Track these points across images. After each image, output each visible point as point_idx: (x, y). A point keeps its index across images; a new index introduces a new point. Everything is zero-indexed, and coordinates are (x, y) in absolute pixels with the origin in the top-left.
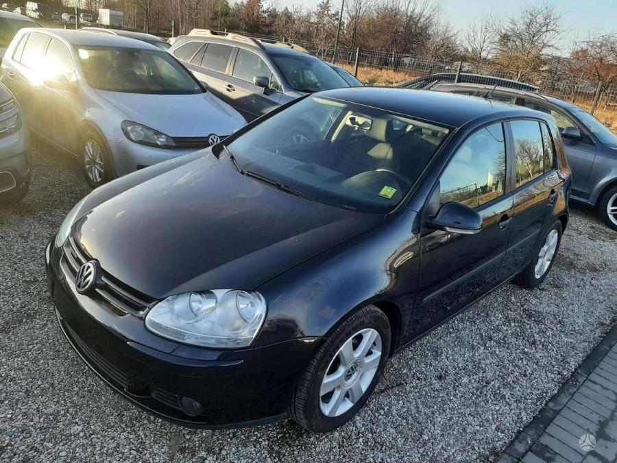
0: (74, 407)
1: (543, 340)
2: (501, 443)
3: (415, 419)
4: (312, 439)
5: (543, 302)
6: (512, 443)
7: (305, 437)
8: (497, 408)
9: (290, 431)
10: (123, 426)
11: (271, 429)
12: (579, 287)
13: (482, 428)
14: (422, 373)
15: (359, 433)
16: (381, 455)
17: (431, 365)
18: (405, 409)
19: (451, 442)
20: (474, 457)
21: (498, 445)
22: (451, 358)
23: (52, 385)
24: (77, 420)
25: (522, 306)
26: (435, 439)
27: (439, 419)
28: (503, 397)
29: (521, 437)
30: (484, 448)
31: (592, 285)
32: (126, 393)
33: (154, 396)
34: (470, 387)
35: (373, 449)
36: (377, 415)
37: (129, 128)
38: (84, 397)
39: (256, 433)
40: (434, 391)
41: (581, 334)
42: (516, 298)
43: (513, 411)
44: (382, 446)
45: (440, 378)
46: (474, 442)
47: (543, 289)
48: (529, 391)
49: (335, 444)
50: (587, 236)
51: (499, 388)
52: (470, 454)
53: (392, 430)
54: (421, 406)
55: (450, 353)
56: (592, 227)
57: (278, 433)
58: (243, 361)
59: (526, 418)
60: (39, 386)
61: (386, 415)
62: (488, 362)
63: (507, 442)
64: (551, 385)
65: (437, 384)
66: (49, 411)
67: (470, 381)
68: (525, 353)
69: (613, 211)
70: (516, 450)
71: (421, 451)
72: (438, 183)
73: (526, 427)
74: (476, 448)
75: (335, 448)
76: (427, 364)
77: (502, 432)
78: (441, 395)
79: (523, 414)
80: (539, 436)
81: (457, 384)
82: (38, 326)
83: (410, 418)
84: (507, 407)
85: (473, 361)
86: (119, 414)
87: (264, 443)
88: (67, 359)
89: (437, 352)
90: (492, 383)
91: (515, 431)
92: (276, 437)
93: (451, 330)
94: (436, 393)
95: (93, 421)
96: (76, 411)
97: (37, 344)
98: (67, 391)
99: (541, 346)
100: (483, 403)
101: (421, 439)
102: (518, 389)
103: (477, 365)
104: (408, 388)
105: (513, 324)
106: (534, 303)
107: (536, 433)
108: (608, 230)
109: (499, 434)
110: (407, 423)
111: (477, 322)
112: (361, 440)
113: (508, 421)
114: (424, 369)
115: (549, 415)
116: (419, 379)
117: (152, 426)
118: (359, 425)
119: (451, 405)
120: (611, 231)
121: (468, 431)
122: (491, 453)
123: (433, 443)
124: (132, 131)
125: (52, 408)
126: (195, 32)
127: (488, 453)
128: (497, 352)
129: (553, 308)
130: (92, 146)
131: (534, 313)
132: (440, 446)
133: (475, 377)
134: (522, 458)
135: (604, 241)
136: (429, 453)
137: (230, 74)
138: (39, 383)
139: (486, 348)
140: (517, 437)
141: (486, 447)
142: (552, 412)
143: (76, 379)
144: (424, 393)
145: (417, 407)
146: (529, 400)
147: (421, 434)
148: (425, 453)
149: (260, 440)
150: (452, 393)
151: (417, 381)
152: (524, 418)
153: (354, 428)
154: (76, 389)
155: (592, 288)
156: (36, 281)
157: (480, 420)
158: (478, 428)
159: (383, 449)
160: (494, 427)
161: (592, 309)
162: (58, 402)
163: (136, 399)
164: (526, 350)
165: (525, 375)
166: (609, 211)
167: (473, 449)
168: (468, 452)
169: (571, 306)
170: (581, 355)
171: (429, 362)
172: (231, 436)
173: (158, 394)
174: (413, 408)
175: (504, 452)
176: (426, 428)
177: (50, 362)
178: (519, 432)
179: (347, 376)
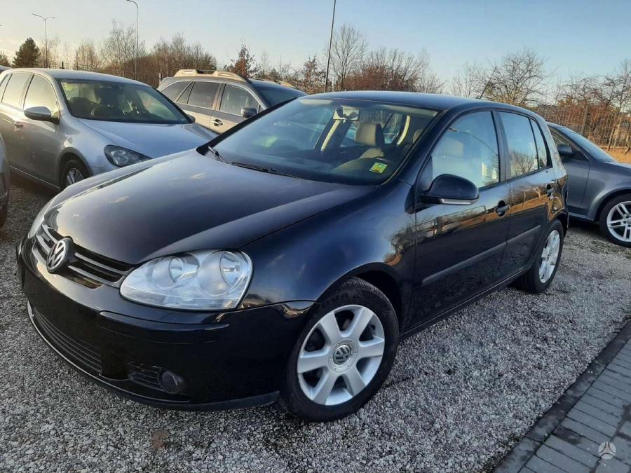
0: (46, 407)
1: (555, 337)
2: (520, 429)
3: (425, 410)
4: (312, 431)
5: (549, 304)
6: (532, 428)
7: (304, 430)
8: (513, 397)
9: (287, 424)
10: (100, 423)
11: (266, 423)
12: (586, 291)
13: (498, 416)
14: (429, 368)
15: (364, 424)
16: (389, 444)
17: (438, 361)
18: (413, 402)
19: (466, 430)
20: (492, 443)
21: (517, 431)
22: (459, 354)
23: (22, 388)
24: (48, 419)
25: (530, 309)
26: (448, 428)
27: (451, 409)
28: (518, 387)
29: (541, 422)
30: (501, 435)
31: (600, 290)
33: (132, 379)
34: (482, 379)
35: (380, 439)
36: (382, 406)
37: (113, 153)
38: (57, 397)
39: (250, 427)
40: (444, 385)
41: (594, 331)
42: (522, 302)
43: (530, 400)
44: (390, 435)
45: (449, 372)
46: (491, 429)
47: (549, 295)
48: (545, 381)
49: (338, 435)
50: (589, 249)
51: (513, 379)
52: (487, 440)
53: (400, 421)
54: (430, 398)
55: (457, 349)
56: (594, 243)
57: (274, 426)
58: (228, 325)
59: (545, 405)
60: (6, 389)
61: (393, 407)
62: (499, 357)
63: (527, 428)
64: (568, 375)
65: (447, 378)
66: (17, 411)
67: (481, 375)
68: (537, 348)
69: (613, 224)
70: (536, 434)
71: (434, 439)
72: (429, 159)
73: (545, 413)
74: (494, 435)
75: (338, 439)
76: (434, 361)
77: (520, 419)
78: (452, 388)
79: (541, 401)
80: (561, 421)
81: (468, 377)
82: (10, 336)
83: (419, 410)
84: (523, 397)
85: (484, 357)
86: (95, 413)
87: (258, 436)
88: (39, 364)
89: (443, 349)
90: (506, 375)
91: (535, 417)
92: (273, 430)
93: (458, 330)
94: (446, 386)
95: (67, 419)
96: (48, 411)
97: (7, 352)
98: (39, 393)
99: (553, 342)
100: (497, 394)
101: (433, 428)
102: (533, 380)
103: (488, 361)
104: (415, 382)
105: (522, 324)
106: (541, 305)
107: (557, 418)
108: (610, 244)
109: (517, 421)
110: (417, 414)
111: (484, 322)
112: (366, 431)
113: (526, 409)
114: (431, 365)
115: (570, 402)
116: (426, 374)
117: (133, 423)
118: (362, 416)
119: (463, 397)
120: (614, 245)
121: (484, 419)
122: (510, 439)
123: (445, 432)
124: (116, 155)
125: (20, 408)
126: (181, 73)
127: (506, 439)
128: (508, 348)
129: (562, 310)
130: (74, 175)
131: (542, 314)
132: (454, 434)
133: (486, 370)
134: (545, 441)
135: (607, 253)
136: (442, 440)
137: (217, 109)
138: (8, 386)
139: (495, 344)
140: (536, 423)
141: (504, 434)
142: (572, 399)
143: (49, 382)
144: (433, 386)
145: (426, 400)
146: (546, 390)
147: (432, 423)
148: (438, 441)
149: (255, 433)
150: (463, 385)
151: (425, 376)
152: (543, 405)
153: (358, 420)
154: (49, 391)
155: (600, 292)
156: (9, 297)
157: (496, 409)
158: (494, 416)
159: (392, 438)
160: (511, 415)
161: (602, 310)
162: (28, 403)
163: (112, 383)
164: (538, 346)
165: (540, 368)
166: (609, 226)
167: (490, 435)
168: (485, 438)
169: (580, 308)
170: (596, 349)
171: (436, 358)
172: (222, 430)
174: (422, 400)
175: (524, 437)
176: (437, 417)
177: (20, 367)
178: (539, 418)
179: (337, 358)
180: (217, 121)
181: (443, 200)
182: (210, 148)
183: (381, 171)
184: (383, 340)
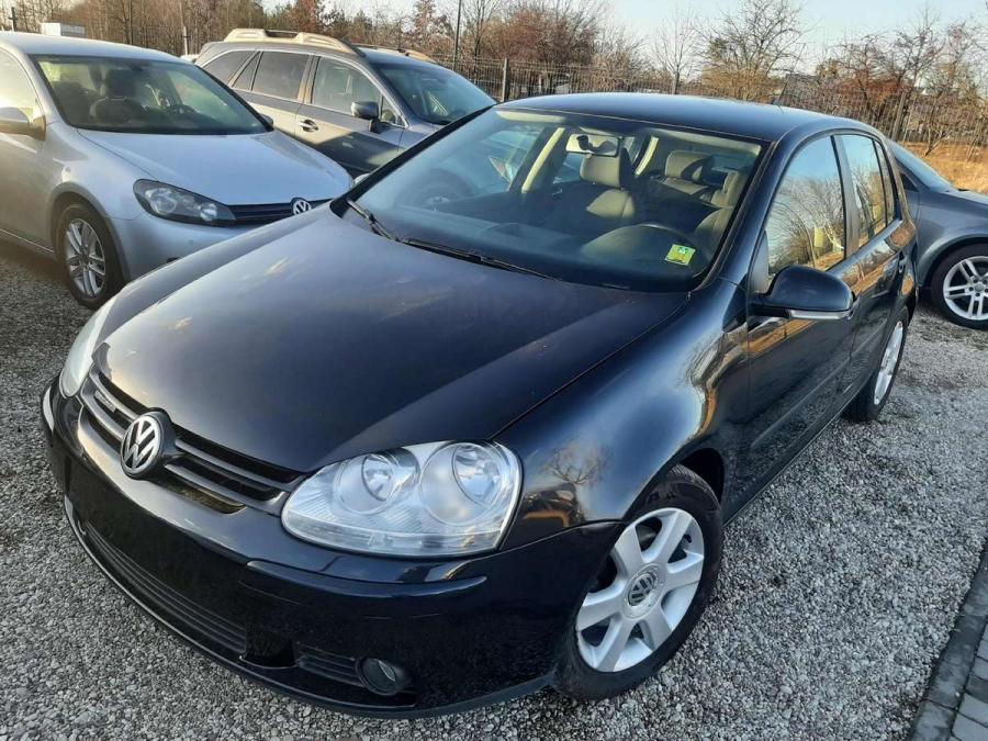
0: (134, 705)
1: (916, 504)
2: (911, 684)
3: (759, 659)
4: (593, 716)
5: (889, 440)
6: (931, 681)
7: (580, 714)
8: (886, 624)
9: (552, 707)
10: (238, 731)
11: (516, 706)
12: (937, 414)
13: (873, 663)
14: (744, 576)
15: (672, 695)
16: (721, 731)
17: (755, 562)
18: (736, 644)
19: (832, 692)
20: (878, 714)
21: (908, 688)
22: (783, 546)
23: (81, 666)
24: (144, 730)
25: (864, 451)
26: (804, 691)
27: (799, 655)
28: (890, 604)
29: (943, 668)
30: (887, 697)
31: (957, 410)
32: (245, 665)
33: (302, 664)
34: (830, 592)
35: (704, 722)
36: (693, 659)
37: (149, 194)
38: (148, 683)
39: (491, 716)
40: (774, 607)
41: (968, 488)
42: (849, 439)
43: (913, 627)
44: (718, 713)
45: (776, 582)
46: (868, 688)
47: (885, 422)
48: (926, 589)
49: (637, 721)
50: (920, 335)
51: (877, 590)
52: (869, 710)
53: (726, 684)
54: (761, 636)
55: (779, 538)
56: (923, 322)
57: (531, 712)
58: (485, 579)
59: (939, 636)
60: (54, 671)
61: (708, 656)
62: (844, 547)
63: (922, 681)
64: (956, 576)
65: (776, 595)
66: (83, 718)
67: (826, 583)
68: (896, 527)
69: (952, 293)
70: (942, 694)
71: (788, 714)
72: (763, 234)
73: (943, 652)
74: (877, 699)
75: (638, 727)
76: (747, 561)
77: (908, 665)
78: (788, 612)
79: (931, 630)
80: (972, 665)
81: (809, 591)
82: (30, 556)
83: (750, 659)
84: (901, 621)
85: (822, 550)
86: (224, 710)
87: (510, 734)
88: (99, 613)
89: (758, 539)
90: (864, 582)
91: (928, 660)
92: (530, 720)
93: (768, 500)
94: (778, 609)
95: (175, 729)
96: (139, 713)
97: (34, 590)
98: (113, 675)
99: (916, 514)
100: (860, 619)
101: (781, 694)
102: (907, 588)
103: (830, 556)
104: (730, 606)
105: (861, 482)
106: (879, 444)
107: (963, 660)
108: (946, 324)
109: (904, 668)
110: (748, 667)
111: (804, 482)
112: (679, 707)
113: (909, 644)
114: (746, 571)
115: (973, 627)
116: (742, 588)
117: (293, 725)
118: (668, 681)
119: (811, 628)
120: (952, 325)
121: (853, 670)
122: (902, 704)
123: (802, 700)
124: (155, 198)
125: (89, 713)
126: (236, 35)
127: (896, 704)
128: (854, 530)
129: (909, 451)
130: (80, 230)
131: (885, 461)
132: (816, 703)
133: (832, 575)
134: (959, 706)
135: (947, 341)
136: (802, 716)
137: (307, 102)
138: (54, 664)
139: (833, 525)
140: (935, 671)
141: (891, 695)
142: (974, 621)
143: (126, 650)
144: (759, 612)
145: (755, 638)
146: (931, 606)
147: (778, 683)
148: (795, 719)
149: (503, 728)
150: (805, 606)
151: (742, 593)
152: (936, 637)
153: (660, 688)
154: (129, 669)
155: (957, 414)
156: (11, 474)
157: (866, 648)
158: (866, 662)
159: (723, 719)
160: (891, 658)
161: (969, 447)
162: (98, 699)
163: (267, 673)
164: (897, 522)
165: (910, 565)
166: (946, 295)
167: (871, 700)
168: (865, 706)
169: (937, 446)
170: (982, 522)
171: (749, 557)
172: (447, 726)
173: (310, 660)
174: (749, 640)
175: (924, 699)
176: (782, 673)
177: (68, 622)
178: (934, 661)
179: (634, 597)
180: (307, 122)
181: (793, 312)
182: (351, 203)
183: (686, 261)
184: (701, 557)
